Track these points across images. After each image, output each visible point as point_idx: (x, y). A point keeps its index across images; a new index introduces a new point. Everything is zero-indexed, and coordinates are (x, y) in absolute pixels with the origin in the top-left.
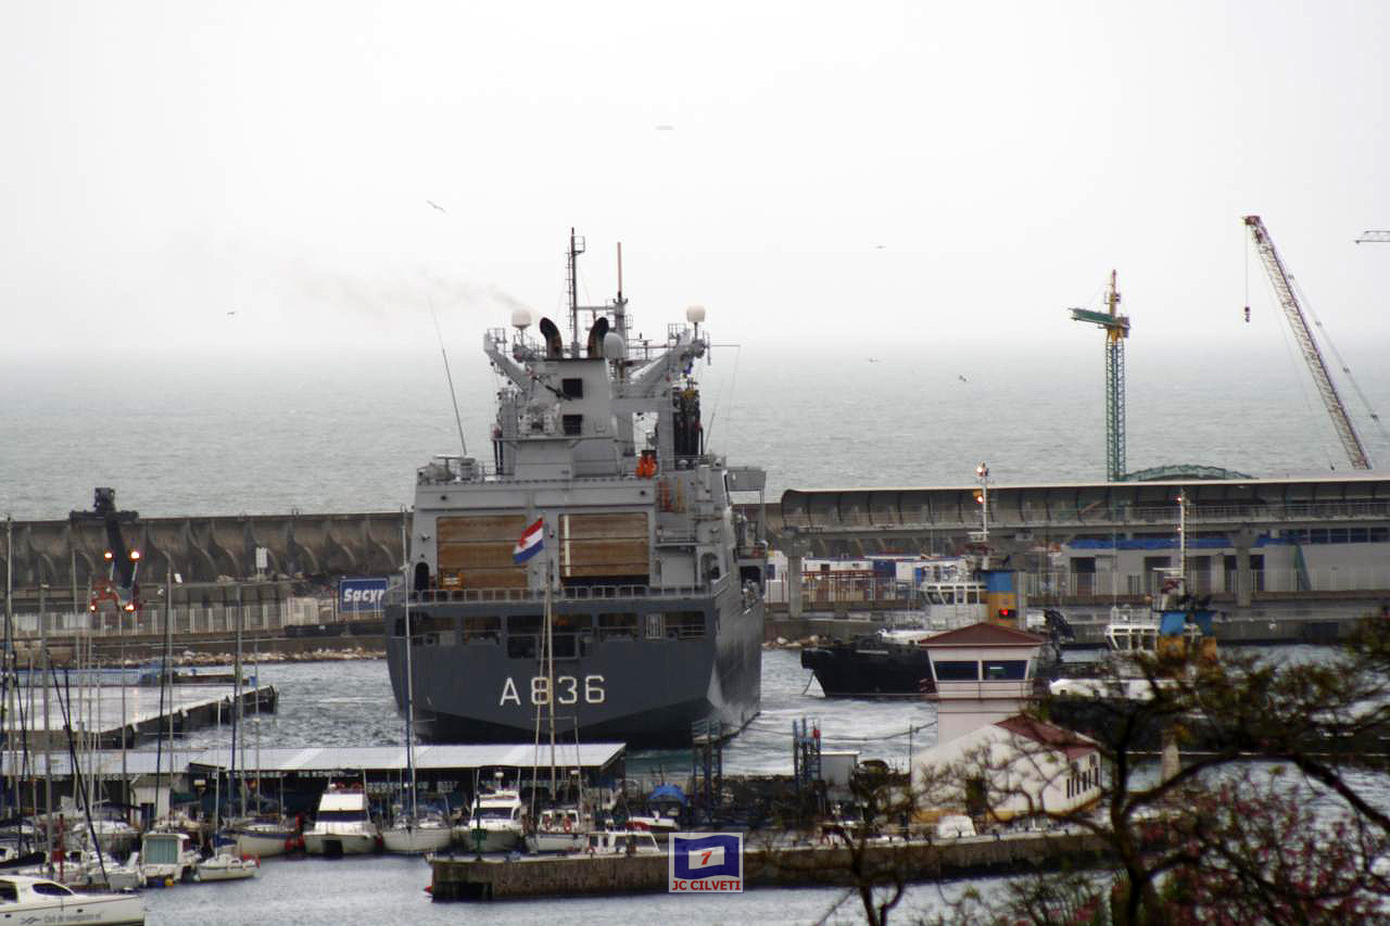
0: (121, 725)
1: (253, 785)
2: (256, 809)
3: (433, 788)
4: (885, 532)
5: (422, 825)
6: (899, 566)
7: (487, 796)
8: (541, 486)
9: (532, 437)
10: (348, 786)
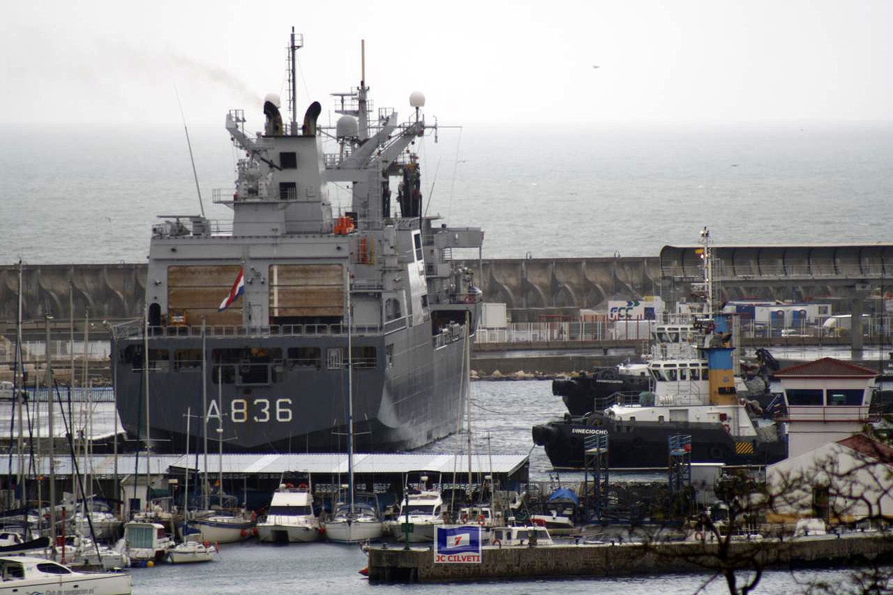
0: (113, 433)
1: (217, 485)
2: (219, 505)
3: (370, 489)
4: (746, 281)
5: (359, 520)
6: (757, 309)
7: (414, 496)
8: (254, 241)
9: (249, 200)
10: (296, 486)
